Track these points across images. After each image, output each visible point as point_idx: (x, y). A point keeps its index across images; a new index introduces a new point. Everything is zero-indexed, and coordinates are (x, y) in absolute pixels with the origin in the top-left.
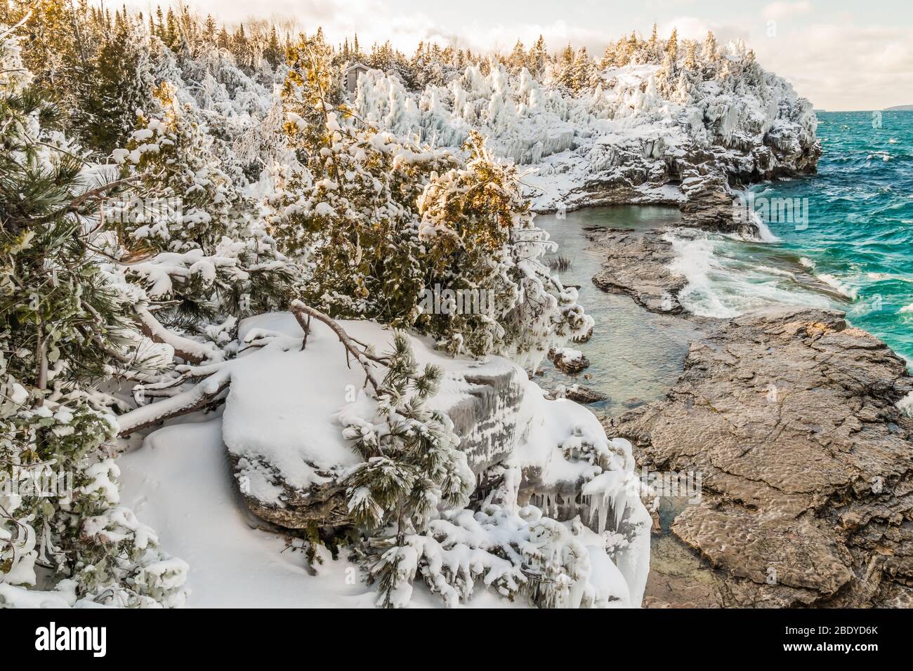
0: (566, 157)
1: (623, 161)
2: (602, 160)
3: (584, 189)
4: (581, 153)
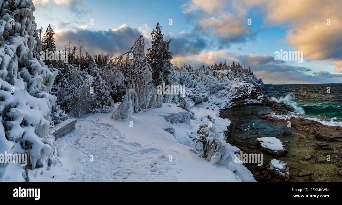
2: (235, 92)
3: (232, 101)
4: (227, 90)
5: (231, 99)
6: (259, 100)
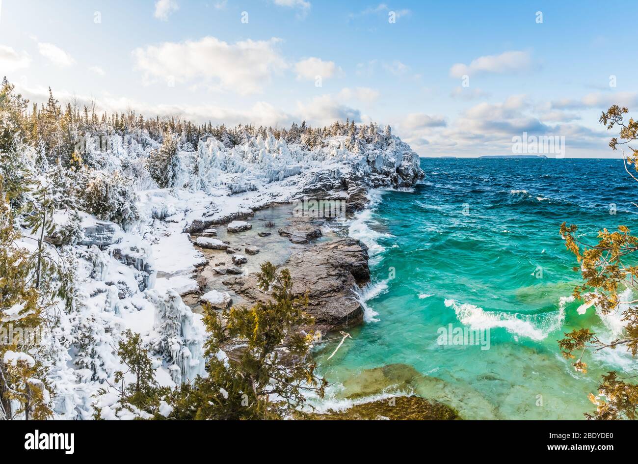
0: (295, 178)
1: (321, 180)
2: (311, 179)
3: (303, 192)
4: (303, 176)
5: (301, 190)
6: (349, 194)
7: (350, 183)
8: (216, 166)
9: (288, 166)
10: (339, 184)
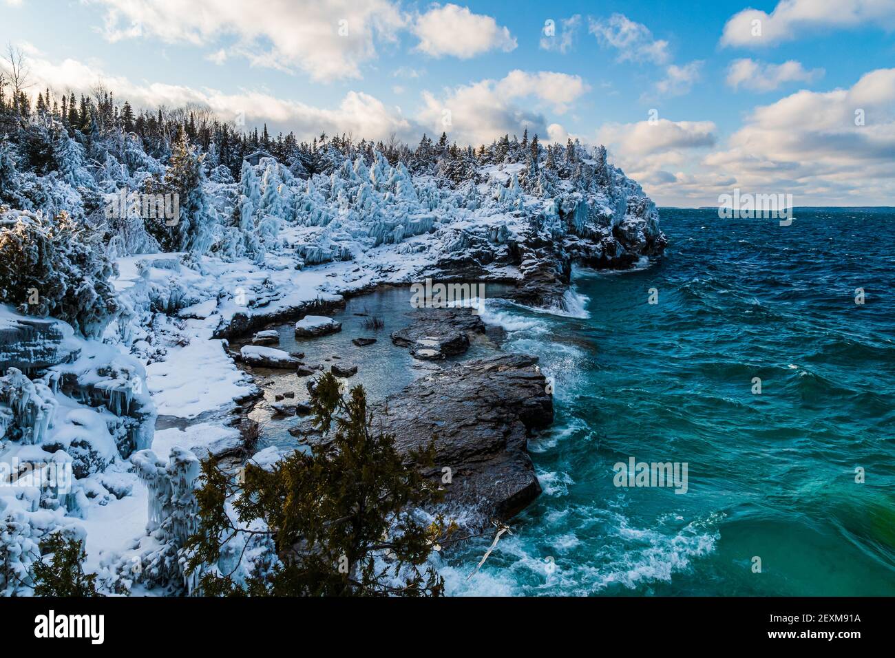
0: (423, 239)
1: (471, 244)
2: (454, 242)
3: (437, 266)
4: (438, 235)
5: (434, 262)
6: (522, 271)
7: (527, 251)
8: (276, 213)
9: (411, 217)
10: (505, 253)
